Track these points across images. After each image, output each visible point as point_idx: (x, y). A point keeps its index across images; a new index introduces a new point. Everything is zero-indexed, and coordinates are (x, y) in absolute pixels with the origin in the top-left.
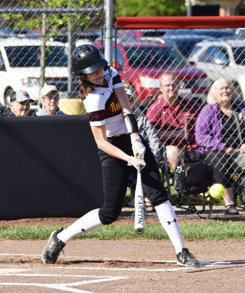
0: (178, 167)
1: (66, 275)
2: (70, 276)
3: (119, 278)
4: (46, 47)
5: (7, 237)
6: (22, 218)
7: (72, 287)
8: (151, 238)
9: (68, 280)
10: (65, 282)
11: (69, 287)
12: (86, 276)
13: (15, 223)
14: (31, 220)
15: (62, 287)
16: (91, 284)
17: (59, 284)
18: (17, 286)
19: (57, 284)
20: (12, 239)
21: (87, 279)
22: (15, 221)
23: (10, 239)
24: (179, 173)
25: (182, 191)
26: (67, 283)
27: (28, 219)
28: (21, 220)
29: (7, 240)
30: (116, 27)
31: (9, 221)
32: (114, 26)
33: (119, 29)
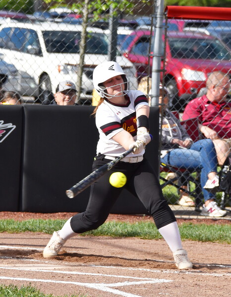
0: (225, 166)
1: (106, 275)
2: (110, 276)
3: (162, 281)
4: (86, 33)
5: (44, 231)
6: (58, 212)
7: (113, 288)
8: (196, 240)
9: (108, 281)
10: (106, 282)
11: (110, 287)
12: (128, 277)
13: (51, 216)
14: (68, 214)
15: (102, 287)
16: (133, 285)
17: (99, 284)
18: (55, 284)
19: (97, 284)
20: (49, 233)
21: (129, 280)
22: (51, 215)
23: (46, 233)
24: (226, 172)
25: (229, 191)
26: (107, 283)
27: (65, 213)
28: (57, 214)
29: (44, 234)
30: (167, 16)
31: (45, 214)
32: (165, 15)
33: (169, 18)
